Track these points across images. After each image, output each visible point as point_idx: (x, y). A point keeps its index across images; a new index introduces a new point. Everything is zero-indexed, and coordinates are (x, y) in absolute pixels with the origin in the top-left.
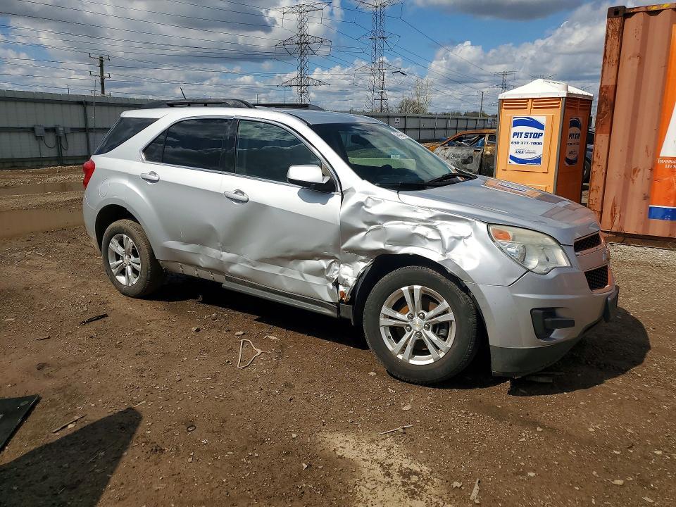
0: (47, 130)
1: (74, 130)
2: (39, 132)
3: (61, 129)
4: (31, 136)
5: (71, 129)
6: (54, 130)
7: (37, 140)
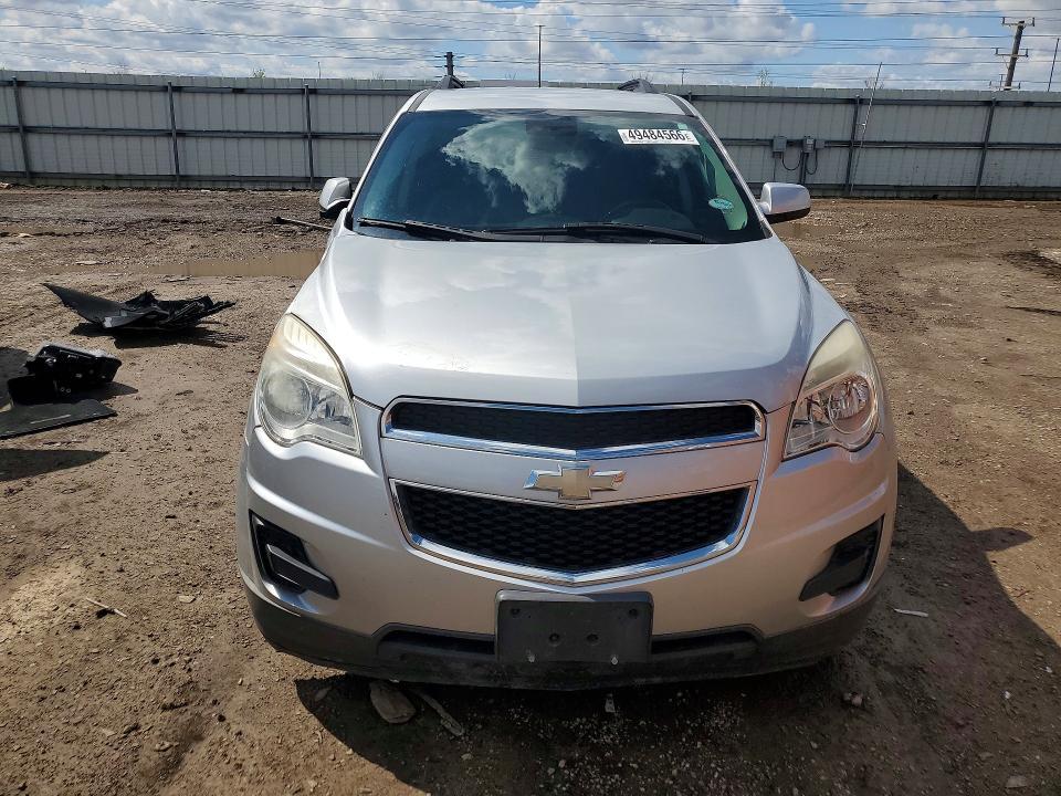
0: (790, 143)
1: (831, 144)
2: (779, 145)
3: (810, 142)
4: (768, 152)
5: (827, 142)
6: (800, 143)
7: (773, 157)
